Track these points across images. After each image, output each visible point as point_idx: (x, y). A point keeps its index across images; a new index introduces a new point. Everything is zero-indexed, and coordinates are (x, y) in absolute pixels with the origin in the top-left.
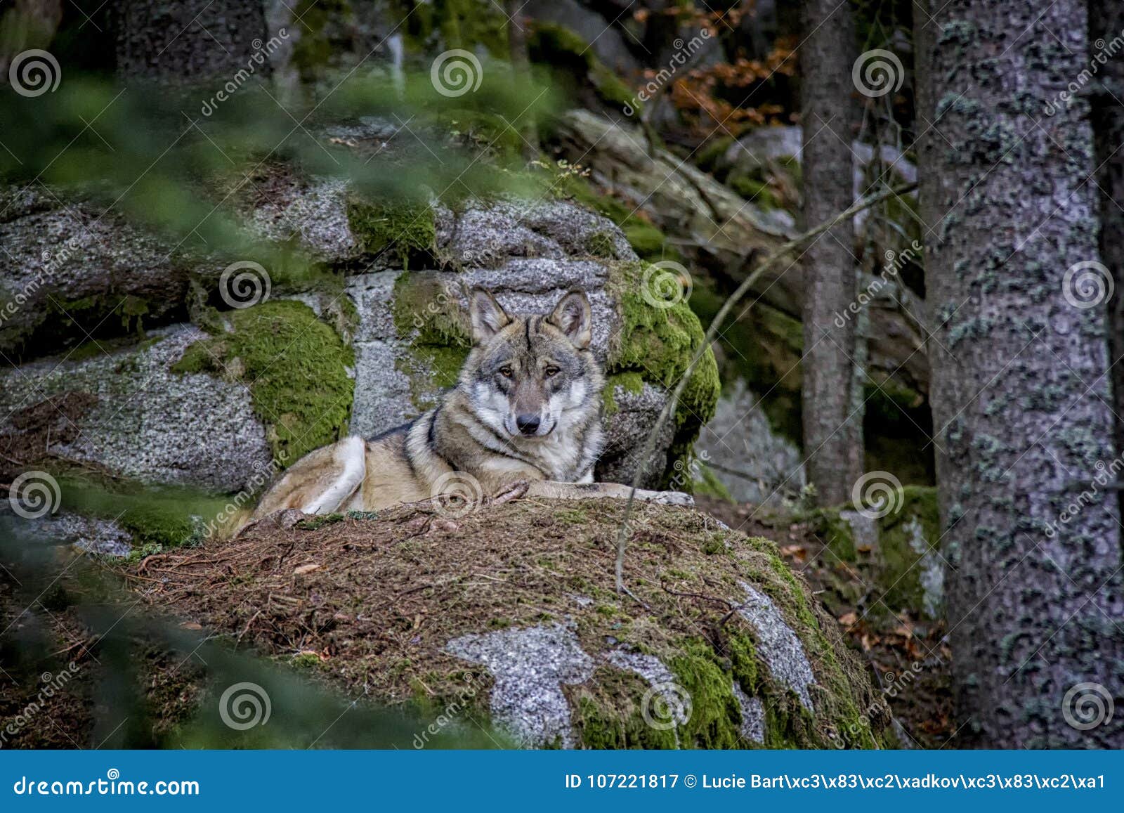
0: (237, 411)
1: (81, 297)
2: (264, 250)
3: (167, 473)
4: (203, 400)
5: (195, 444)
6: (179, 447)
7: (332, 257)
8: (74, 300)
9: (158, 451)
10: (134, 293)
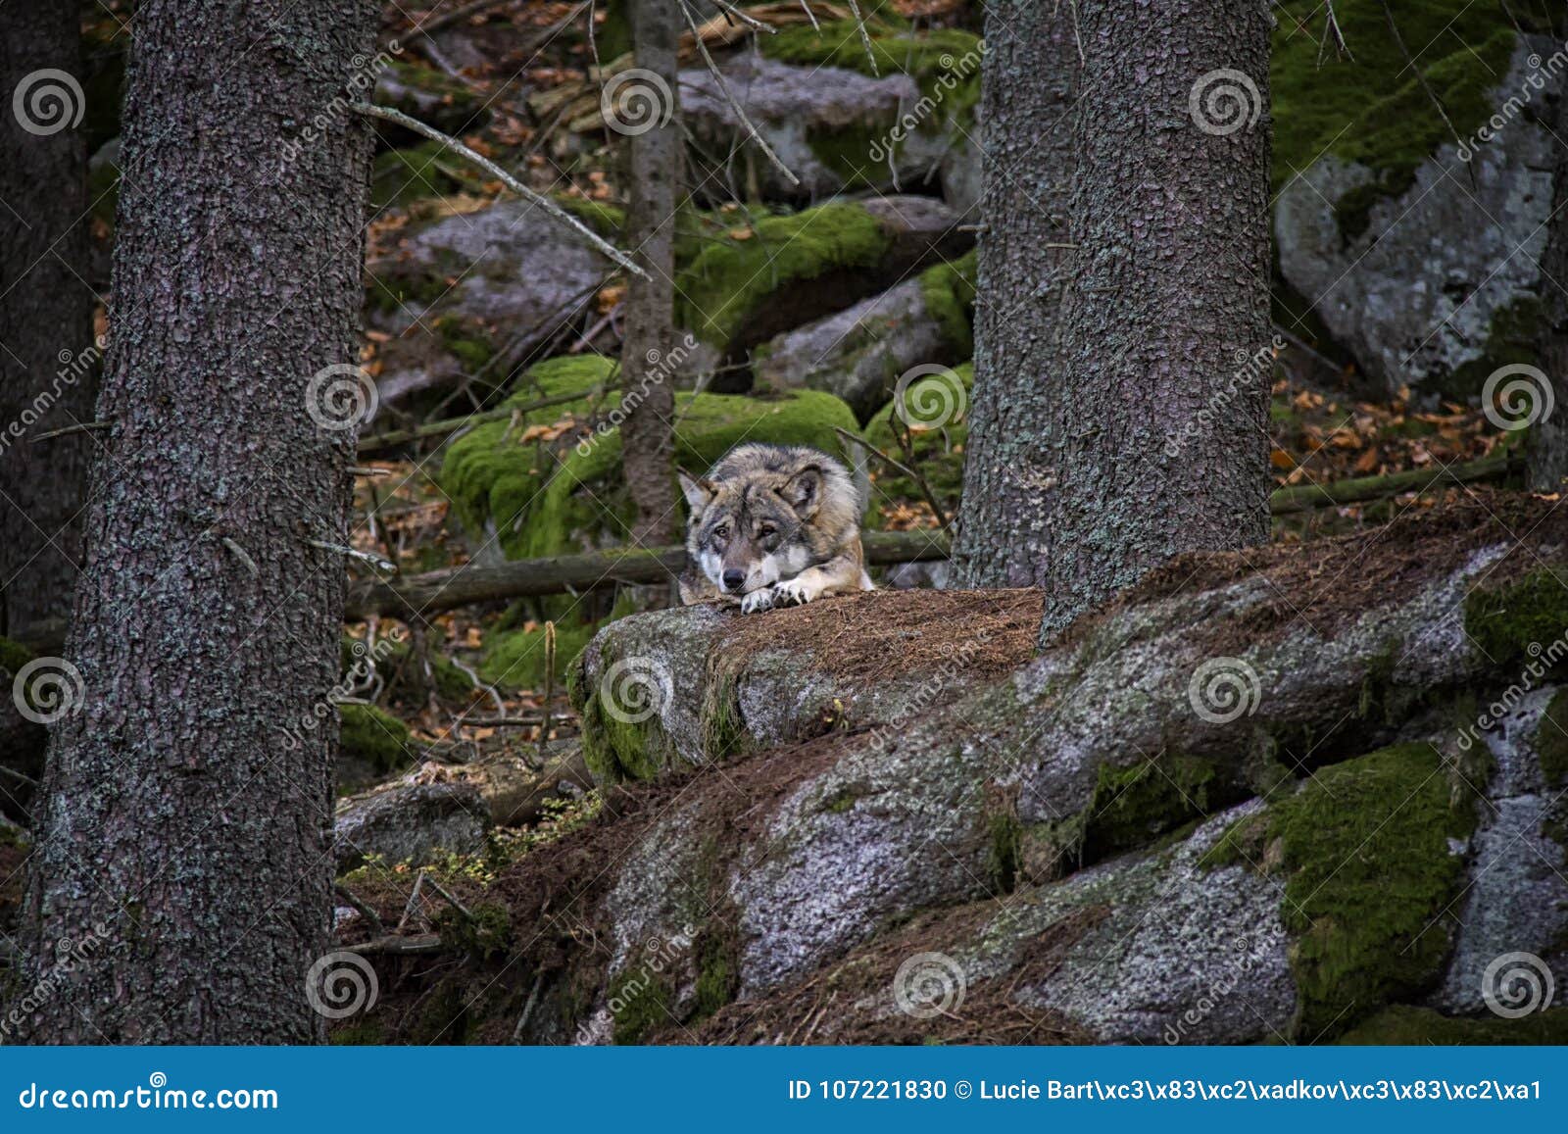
0: (1259, 918)
1: (1135, 764)
2: (1349, 673)
3: (1137, 1020)
4: (1215, 906)
5: (1187, 972)
6: (1163, 979)
7: (1446, 673)
8: (1127, 769)
9: (1134, 988)
10: (1193, 750)
